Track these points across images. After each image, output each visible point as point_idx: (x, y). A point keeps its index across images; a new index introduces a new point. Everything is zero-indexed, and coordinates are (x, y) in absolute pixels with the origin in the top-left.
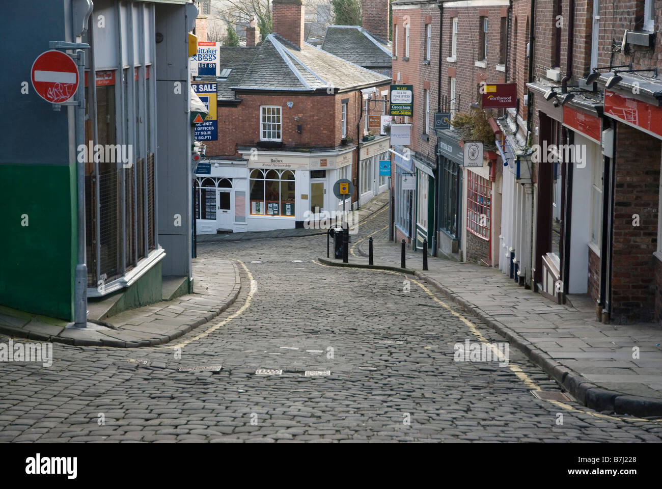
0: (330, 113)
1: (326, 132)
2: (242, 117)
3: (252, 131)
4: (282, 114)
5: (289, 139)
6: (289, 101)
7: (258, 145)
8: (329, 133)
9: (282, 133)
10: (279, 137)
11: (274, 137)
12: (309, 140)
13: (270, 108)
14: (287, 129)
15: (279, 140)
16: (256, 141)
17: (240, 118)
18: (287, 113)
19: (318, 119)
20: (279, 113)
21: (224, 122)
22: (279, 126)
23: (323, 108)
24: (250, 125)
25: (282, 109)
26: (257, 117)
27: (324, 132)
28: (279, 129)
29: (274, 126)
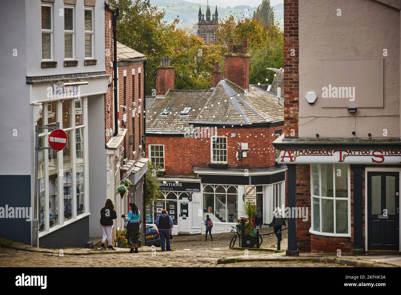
0: (265, 141)
1: (262, 156)
2: (197, 144)
3: (204, 155)
4: (228, 143)
5: (233, 161)
6: (233, 132)
7: (209, 167)
8: (264, 157)
9: (228, 157)
10: (225, 160)
11: (222, 160)
12: (248, 163)
13: (219, 138)
14: (232, 154)
15: (226, 163)
16: (208, 163)
17: (196, 145)
18: (231, 141)
19: (255, 146)
20: (225, 142)
21: (184, 149)
22: (225, 151)
23: (259, 138)
24: (203, 151)
25: (228, 139)
26: (208, 145)
27: (261, 156)
28: (225, 154)
29: (222, 151)
